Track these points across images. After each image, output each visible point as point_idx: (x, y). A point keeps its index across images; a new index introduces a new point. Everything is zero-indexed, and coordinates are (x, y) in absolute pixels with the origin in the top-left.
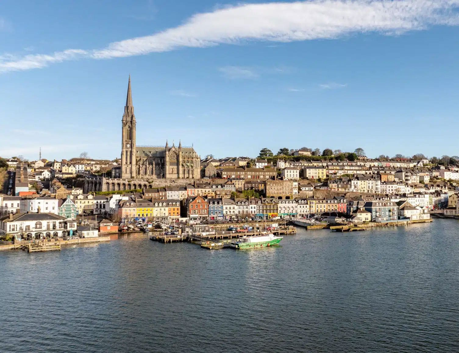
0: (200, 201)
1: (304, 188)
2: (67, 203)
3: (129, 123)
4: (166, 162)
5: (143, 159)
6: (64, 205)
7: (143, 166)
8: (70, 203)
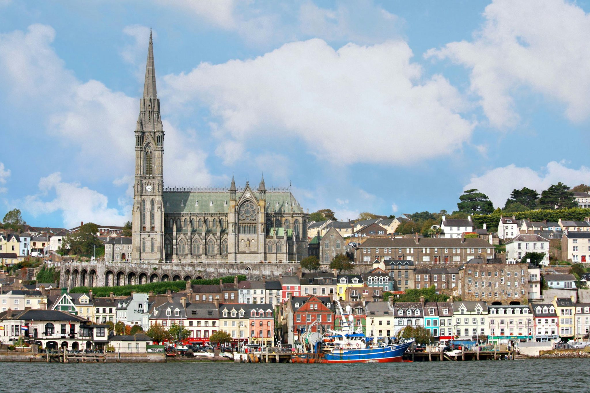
0: (316, 306)
1: (555, 283)
2: (62, 303)
3: (150, 136)
4: (231, 224)
5: (179, 218)
6: (57, 306)
7: (181, 236)
8: (68, 303)
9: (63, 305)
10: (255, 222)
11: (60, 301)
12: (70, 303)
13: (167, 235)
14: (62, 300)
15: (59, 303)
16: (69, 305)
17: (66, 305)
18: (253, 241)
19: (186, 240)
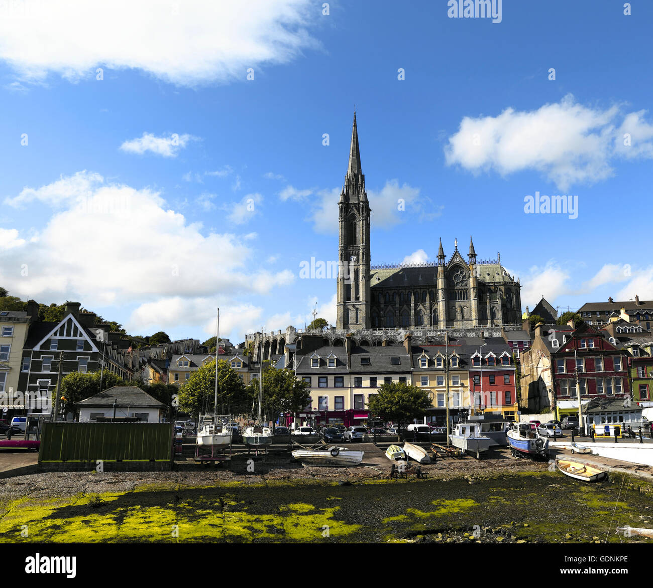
2: (61, 334)
3: (354, 208)
4: (441, 290)
5: (387, 292)
6: (49, 340)
7: (388, 308)
8: (75, 335)
9: (65, 337)
10: (465, 287)
11: (57, 328)
12: (81, 335)
13: (374, 308)
14: (62, 328)
15: (55, 334)
16: (78, 338)
17: (72, 338)
18: (465, 307)
19: (394, 311)
